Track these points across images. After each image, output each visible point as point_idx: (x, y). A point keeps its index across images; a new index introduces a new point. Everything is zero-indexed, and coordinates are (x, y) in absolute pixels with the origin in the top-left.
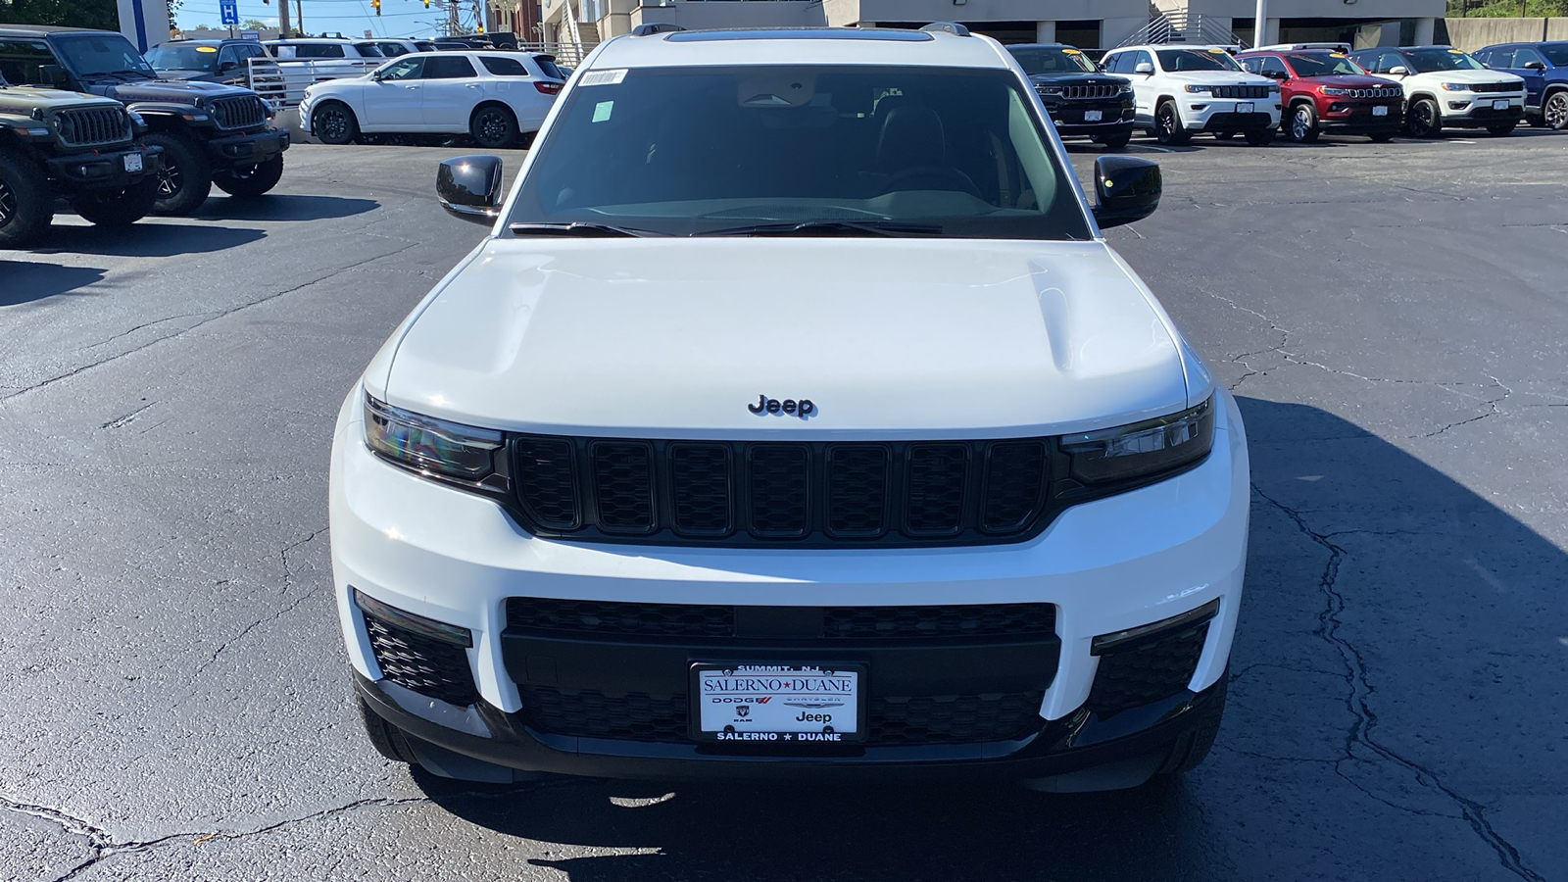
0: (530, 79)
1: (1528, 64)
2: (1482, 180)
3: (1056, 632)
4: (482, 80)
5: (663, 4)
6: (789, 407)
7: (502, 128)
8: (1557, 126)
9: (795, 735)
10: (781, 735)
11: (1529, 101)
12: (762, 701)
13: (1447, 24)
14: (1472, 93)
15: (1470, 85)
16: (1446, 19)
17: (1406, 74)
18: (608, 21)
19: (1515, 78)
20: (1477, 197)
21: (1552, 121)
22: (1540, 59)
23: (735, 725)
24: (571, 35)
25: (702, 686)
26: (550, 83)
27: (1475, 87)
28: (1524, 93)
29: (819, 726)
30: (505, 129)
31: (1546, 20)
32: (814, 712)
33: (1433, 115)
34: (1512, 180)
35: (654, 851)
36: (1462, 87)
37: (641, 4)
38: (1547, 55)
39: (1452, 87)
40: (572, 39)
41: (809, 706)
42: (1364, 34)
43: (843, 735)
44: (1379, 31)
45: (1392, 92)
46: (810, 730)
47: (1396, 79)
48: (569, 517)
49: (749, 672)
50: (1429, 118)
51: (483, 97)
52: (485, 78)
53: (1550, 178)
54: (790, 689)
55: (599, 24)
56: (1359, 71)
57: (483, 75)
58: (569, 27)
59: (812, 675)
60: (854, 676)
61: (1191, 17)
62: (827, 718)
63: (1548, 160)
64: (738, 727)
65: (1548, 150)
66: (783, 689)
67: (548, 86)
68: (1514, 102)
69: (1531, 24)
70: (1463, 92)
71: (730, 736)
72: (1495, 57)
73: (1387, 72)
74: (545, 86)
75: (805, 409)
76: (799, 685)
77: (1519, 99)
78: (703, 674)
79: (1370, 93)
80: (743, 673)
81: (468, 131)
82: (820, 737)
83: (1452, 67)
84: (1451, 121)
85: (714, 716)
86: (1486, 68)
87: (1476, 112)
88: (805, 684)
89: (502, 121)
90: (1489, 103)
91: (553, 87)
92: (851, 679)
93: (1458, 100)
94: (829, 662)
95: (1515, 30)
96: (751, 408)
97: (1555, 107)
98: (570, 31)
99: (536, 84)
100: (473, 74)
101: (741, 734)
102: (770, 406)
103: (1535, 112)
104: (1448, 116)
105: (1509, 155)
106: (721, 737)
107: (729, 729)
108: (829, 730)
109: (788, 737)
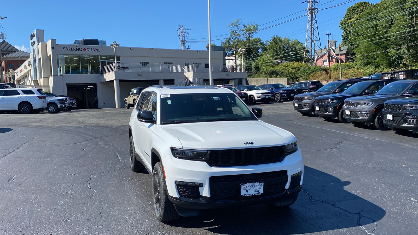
0: (36, 95)
1: (270, 88)
2: (270, 113)
3: (287, 174)
4: (22, 96)
5: (59, 75)
6: (250, 143)
7: (28, 108)
8: (278, 101)
9: (254, 194)
10: (253, 194)
11: (272, 96)
12: (250, 189)
13: (248, 80)
14: (261, 95)
15: (261, 93)
16: (247, 79)
17: (247, 91)
18: (42, 80)
19: (269, 91)
20: (271, 116)
21: (277, 100)
22: (272, 87)
23: (246, 193)
24: (30, 83)
25: (242, 187)
26: (42, 96)
27: (262, 94)
28: (271, 94)
29: (258, 192)
30: (28, 109)
31: (268, 79)
32: (257, 190)
33: (254, 99)
34: (275, 112)
35: (219, 226)
36: (259, 93)
37: (53, 75)
38: (274, 87)
39: (257, 93)
40: (31, 84)
41: (257, 189)
42: (231, 82)
43: (261, 193)
44: (234, 81)
45: (246, 95)
46: (256, 193)
47: (245, 92)
48: (218, 163)
49: (249, 184)
50: (253, 100)
51: (22, 100)
52: (22, 95)
53: (282, 112)
54: (254, 187)
55: (39, 80)
56: (238, 90)
57: (22, 94)
58: (29, 81)
59: (257, 184)
60: (263, 183)
61: (194, 79)
62: (258, 191)
63: (280, 108)
64: (246, 194)
65: (279, 106)
66: (253, 187)
67: (41, 97)
68: (269, 96)
69: (265, 80)
70: (259, 95)
71: (245, 195)
72: (263, 87)
73: (243, 91)
74: (40, 97)
75: (252, 143)
76: (255, 186)
77: (270, 96)
78: (242, 185)
79: (242, 95)
80: (248, 184)
81: (17, 109)
82: (258, 194)
83: (255, 89)
84: (258, 101)
85: (243, 193)
86: (262, 89)
87: (262, 99)
88: (256, 186)
89: (28, 106)
90: (265, 97)
91: (43, 97)
92: (262, 184)
93: (259, 96)
94: (260, 182)
95: (262, 81)
96: (244, 144)
97: (277, 97)
98: (30, 82)
99: (38, 96)
100: (19, 94)
101: (247, 195)
102: (247, 143)
103: (273, 98)
104: (257, 100)
105: (272, 107)
106: (244, 196)
107: (245, 194)
108: (259, 193)
109: (254, 195)
